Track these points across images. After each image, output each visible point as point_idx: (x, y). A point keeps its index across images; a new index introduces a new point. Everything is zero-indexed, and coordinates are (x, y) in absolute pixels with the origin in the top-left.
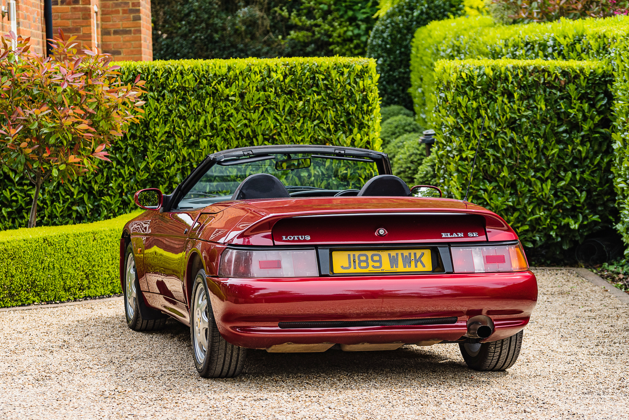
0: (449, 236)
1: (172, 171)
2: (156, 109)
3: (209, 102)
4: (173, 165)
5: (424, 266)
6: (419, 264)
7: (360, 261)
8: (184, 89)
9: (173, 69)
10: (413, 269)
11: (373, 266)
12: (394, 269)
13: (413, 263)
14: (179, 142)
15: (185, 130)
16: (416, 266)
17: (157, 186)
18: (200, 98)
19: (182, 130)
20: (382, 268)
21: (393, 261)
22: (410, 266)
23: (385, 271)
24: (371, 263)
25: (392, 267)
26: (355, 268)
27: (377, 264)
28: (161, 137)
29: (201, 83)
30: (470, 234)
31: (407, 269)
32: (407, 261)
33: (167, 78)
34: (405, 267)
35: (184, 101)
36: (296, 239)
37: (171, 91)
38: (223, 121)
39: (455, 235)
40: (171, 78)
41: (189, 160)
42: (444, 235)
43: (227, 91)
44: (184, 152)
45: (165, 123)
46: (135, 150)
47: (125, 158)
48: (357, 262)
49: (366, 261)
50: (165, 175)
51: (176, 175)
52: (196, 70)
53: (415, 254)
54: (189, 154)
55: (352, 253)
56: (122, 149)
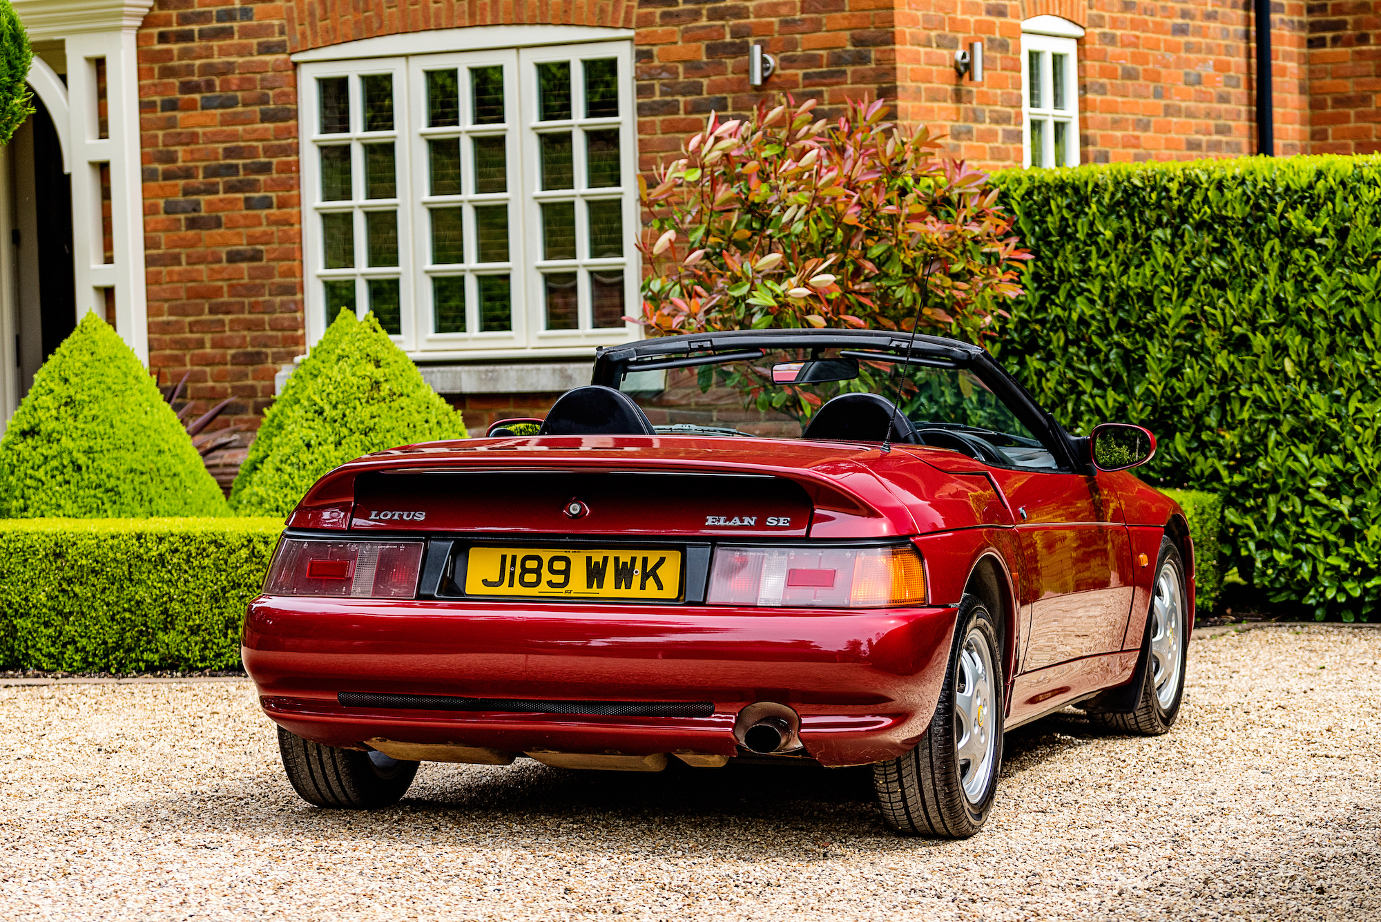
0: (722, 523)
1: (1199, 402)
2: (1167, 267)
3: (1272, 250)
4: (1201, 389)
5: (660, 587)
6: (651, 582)
7: (525, 571)
8: (1223, 220)
9: (1203, 178)
10: (635, 592)
11: (550, 583)
12: (595, 591)
13: (637, 580)
14: (1211, 338)
15: (1223, 310)
16: (643, 587)
17: (1171, 437)
18: (1255, 241)
19: (1218, 313)
20: (567, 588)
21: (595, 574)
22: (628, 587)
23: (572, 595)
24: (546, 575)
25: (590, 586)
26: (511, 585)
27: (560, 579)
28: (1176, 326)
29: (1257, 206)
30: (771, 521)
31: (623, 593)
32: (623, 574)
33: (1190, 196)
34: (618, 586)
35: (1222, 249)
36: (396, 517)
37: (1199, 226)
38: (1301, 292)
39: (736, 521)
40: (1198, 197)
41: (1233, 379)
42: (710, 521)
43: (1310, 226)
44: (1221, 360)
45: (1184, 295)
46: (1126, 356)
47: (1108, 373)
48: (518, 571)
49: (537, 571)
50: (1186, 413)
51: (1207, 412)
52: (1249, 179)
53: (645, 560)
54: (1232, 366)
55: (509, 552)
56: (1099, 351)
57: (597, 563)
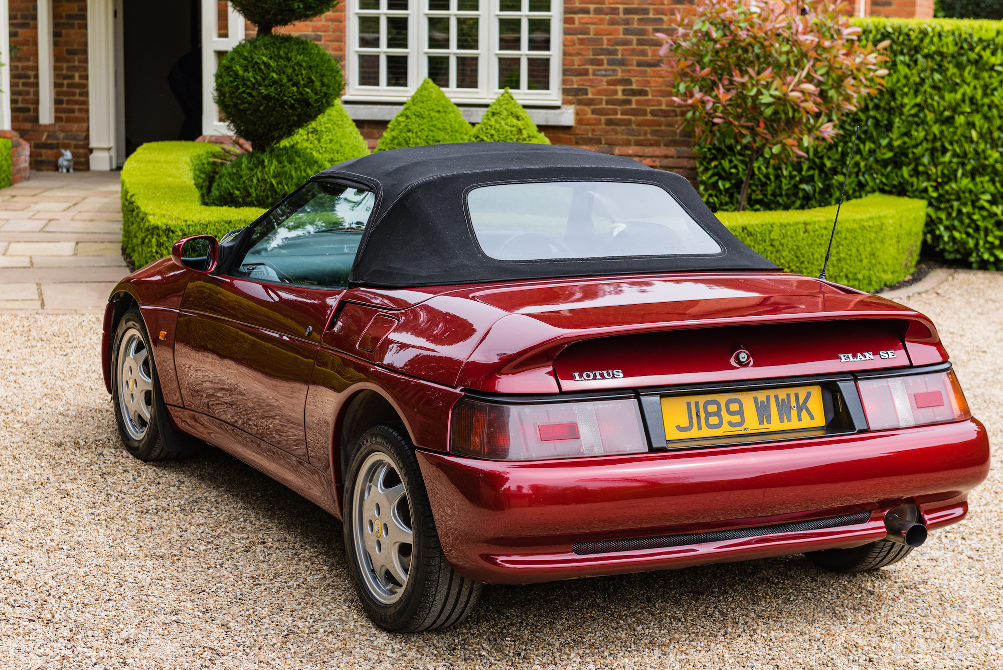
1: (918, 151)
2: (906, 77)
3: (970, 71)
4: (921, 143)
5: (812, 417)
6: (804, 414)
7: (708, 415)
8: (941, 54)
9: (930, 30)
10: (794, 423)
12: (765, 427)
13: (794, 413)
14: (930, 117)
15: (938, 103)
17: (900, 168)
18: (960, 66)
19: (935, 104)
20: (744, 427)
21: (763, 411)
25: (761, 423)
27: (737, 419)
28: (910, 110)
29: (962, 48)
30: (883, 354)
32: (783, 408)
33: (922, 40)
34: (782, 420)
35: (941, 69)
36: (598, 377)
37: (926, 56)
38: (985, 95)
39: (860, 357)
40: (927, 41)
41: (940, 139)
43: (993, 60)
44: (936, 129)
45: (916, 92)
46: (877, 123)
47: (865, 132)
49: (718, 414)
50: (911, 156)
51: (923, 156)
52: (957, 33)
53: (797, 396)
54: (942, 132)
55: (692, 399)
56: (861, 120)
57: (762, 402)
